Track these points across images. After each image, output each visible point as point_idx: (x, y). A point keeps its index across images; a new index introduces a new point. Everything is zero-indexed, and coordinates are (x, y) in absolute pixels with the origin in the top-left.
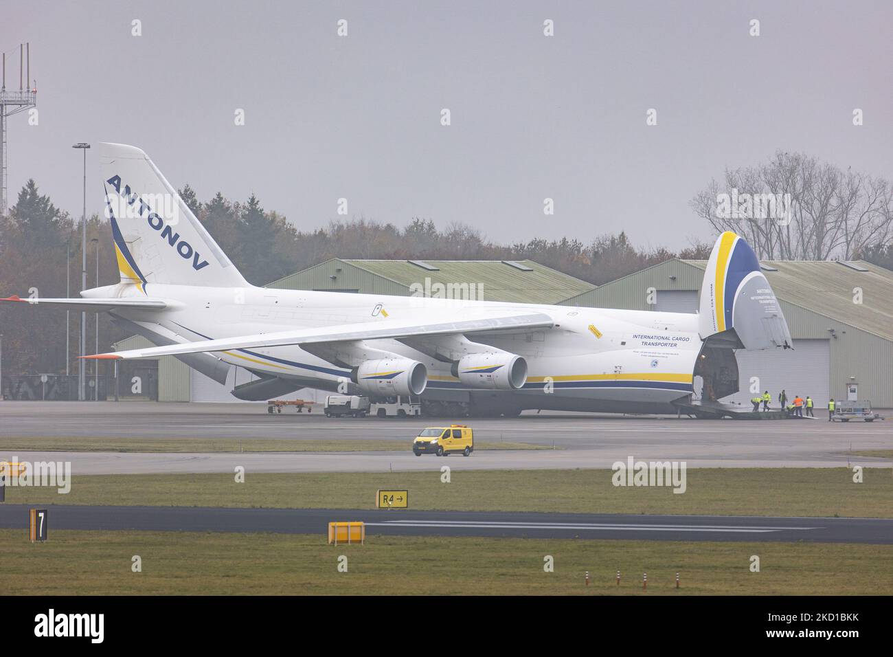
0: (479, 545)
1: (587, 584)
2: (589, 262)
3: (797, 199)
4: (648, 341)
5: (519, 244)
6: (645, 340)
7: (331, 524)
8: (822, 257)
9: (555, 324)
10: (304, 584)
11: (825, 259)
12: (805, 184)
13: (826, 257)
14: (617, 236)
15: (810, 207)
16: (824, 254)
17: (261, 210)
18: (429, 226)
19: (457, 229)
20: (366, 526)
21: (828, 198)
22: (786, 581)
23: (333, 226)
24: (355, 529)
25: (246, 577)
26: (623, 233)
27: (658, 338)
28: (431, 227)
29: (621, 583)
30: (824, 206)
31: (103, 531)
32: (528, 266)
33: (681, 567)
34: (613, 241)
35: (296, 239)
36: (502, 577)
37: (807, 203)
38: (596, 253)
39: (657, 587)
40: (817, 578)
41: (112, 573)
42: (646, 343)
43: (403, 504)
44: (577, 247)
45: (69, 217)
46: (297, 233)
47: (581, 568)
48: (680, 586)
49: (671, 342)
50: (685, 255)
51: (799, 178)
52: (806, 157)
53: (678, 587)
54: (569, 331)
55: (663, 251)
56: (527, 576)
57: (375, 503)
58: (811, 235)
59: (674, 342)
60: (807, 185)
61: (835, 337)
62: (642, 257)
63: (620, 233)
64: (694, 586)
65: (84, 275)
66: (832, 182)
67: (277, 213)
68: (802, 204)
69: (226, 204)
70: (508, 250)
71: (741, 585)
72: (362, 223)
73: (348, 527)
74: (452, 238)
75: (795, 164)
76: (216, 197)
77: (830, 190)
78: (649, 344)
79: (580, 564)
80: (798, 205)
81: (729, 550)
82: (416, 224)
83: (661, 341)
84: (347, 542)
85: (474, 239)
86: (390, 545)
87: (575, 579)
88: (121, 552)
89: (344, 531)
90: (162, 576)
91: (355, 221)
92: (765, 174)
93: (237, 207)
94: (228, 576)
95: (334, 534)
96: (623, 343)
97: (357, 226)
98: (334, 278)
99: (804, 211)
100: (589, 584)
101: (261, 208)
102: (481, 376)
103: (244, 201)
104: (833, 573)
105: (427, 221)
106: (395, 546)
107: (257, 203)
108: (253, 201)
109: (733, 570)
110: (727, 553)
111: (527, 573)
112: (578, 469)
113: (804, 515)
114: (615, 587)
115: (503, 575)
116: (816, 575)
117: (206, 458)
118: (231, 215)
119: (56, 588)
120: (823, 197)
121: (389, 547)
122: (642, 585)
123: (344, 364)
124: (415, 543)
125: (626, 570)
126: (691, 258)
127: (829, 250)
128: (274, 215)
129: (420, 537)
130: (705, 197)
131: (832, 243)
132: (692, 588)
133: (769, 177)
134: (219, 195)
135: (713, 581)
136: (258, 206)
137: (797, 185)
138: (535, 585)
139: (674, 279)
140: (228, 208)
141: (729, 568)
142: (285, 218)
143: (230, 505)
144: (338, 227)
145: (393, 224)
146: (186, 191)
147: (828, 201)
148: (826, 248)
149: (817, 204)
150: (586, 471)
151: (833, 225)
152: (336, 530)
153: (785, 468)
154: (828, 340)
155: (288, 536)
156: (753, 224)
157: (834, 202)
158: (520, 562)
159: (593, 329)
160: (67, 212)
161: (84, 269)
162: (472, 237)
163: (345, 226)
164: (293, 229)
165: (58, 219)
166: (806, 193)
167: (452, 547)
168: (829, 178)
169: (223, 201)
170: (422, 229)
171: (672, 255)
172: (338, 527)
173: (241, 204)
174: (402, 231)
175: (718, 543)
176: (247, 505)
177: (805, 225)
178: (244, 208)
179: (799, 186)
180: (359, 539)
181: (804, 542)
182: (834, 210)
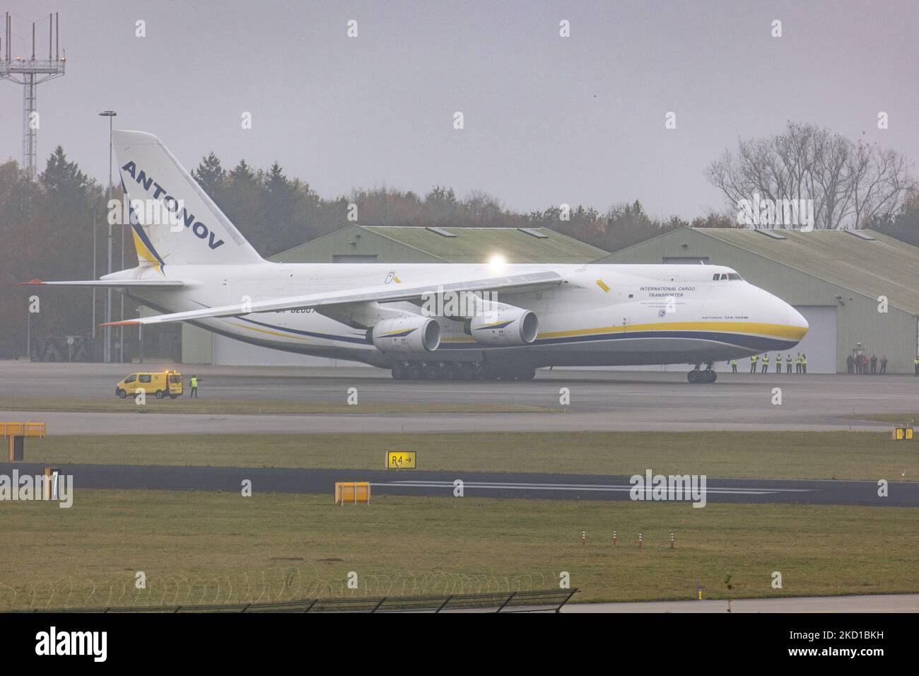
0: (482, 505)
1: (584, 543)
2: (603, 230)
3: (808, 168)
4: (655, 292)
5: (536, 212)
6: (652, 292)
7: (337, 485)
8: (833, 226)
9: (564, 280)
10: (307, 542)
11: (835, 228)
12: (816, 154)
13: (837, 225)
14: (631, 205)
15: (821, 177)
16: (834, 222)
17: (284, 177)
18: (449, 194)
19: (477, 196)
20: (371, 486)
21: (838, 168)
22: (778, 542)
23: (356, 194)
24: (361, 489)
25: (252, 535)
26: (637, 202)
27: (664, 289)
28: (451, 194)
29: (618, 543)
30: (835, 176)
31: (117, 490)
32: (543, 234)
33: (679, 528)
34: (627, 209)
35: (318, 206)
36: (502, 536)
37: (818, 173)
38: (610, 221)
39: (652, 547)
40: (810, 539)
41: (121, 531)
42: (653, 295)
43: (412, 465)
44: (592, 215)
45: (96, 184)
46: (320, 200)
47: (580, 528)
48: (674, 546)
49: (677, 292)
50: (698, 223)
51: (810, 148)
52: (818, 128)
53: (672, 548)
54: (579, 287)
55: (676, 219)
56: (526, 535)
57: (384, 464)
58: (822, 204)
59: (680, 292)
60: (819, 155)
61: (842, 304)
62: (656, 225)
63: (635, 202)
64: (689, 547)
65: (110, 240)
66: (843, 153)
67: (300, 181)
68: (813, 174)
69: (250, 172)
70: (525, 217)
71: (735, 546)
72: (384, 191)
73: (354, 487)
74: (472, 205)
75: (806, 135)
76: (240, 165)
77: (840, 160)
78: (657, 295)
79: (579, 525)
80: (809, 175)
81: (726, 511)
82: (436, 191)
83: (668, 292)
84: (354, 501)
85: (493, 206)
86: (396, 504)
87: (573, 539)
88: (131, 511)
89: (351, 490)
90: (169, 534)
91: (377, 188)
92: (777, 144)
93: (261, 174)
94: (234, 534)
95: (341, 494)
96: (631, 296)
97: (379, 194)
98: (354, 244)
99: (815, 182)
100: (586, 544)
101: (284, 175)
102: (494, 332)
103: (267, 169)
104: (825, 535)
105: (448, 189)
106: (400, 506)
107: (280, 171)
108: (276, 169)
109: (728, 531)
110: (724, 514)
111: (527, 533)
112: (586, 432)
113: (802, 477)
114: (611, 546)
115: (503, 534)
116: (810, 536)
117: (223, 419)
118: (254, 182)
119: (64, 545)
120: (834, 167)
121: (395, 506)
122: (638, 545)
123: (359, 324)
124: (420, 503)
125: (624, 530)
126: (703, 226)
127: (840, 219)
128: (297, 182)
129: (426, 498)
130: (718, 167)
131: (843, 211)
132: (687, 548)
133: (781, 148)
134: (243, 162)
135: (708, 541)
136: (281, 174)
137: (808, 156)
138: (533, 544)
139: (685, 246)
140: (252, 175)
141: (725, 529)
142: (308, 185)
143: (242, 465)
144: (361, 194)
145: (414, 192)
146: (210, 158)
147: (838, 172)
148: (837, 217)
149: (827, 174)
150: (594, 433)
151: (844, 194)
152: (344, 490)
153: (787, 432)
154: (836, 306)
155: (297, 496)
156: (765, 193)
157: (844, 172)
158: (521, 522)
159: (600, 284)
160: (94, 179)
161: (110, 234)
162: (491, 204)
163: (367, 195)
164: (316, 196)
165: (86, 185)
166: (817, 163)
167: (455, 507)
168: (840, 149)
169: (247, 168)
170: (442, 197)
171: (685, 223)
172: (345, 487)
173: (264, 172)
174: (423, 199)
175: (717, 505)
176: (260, 466)
177: (816, 194)
178: (267, 175)
179: (810, 157)
180: (365, 499)
181: (799, 503)
182: (845, 180)
